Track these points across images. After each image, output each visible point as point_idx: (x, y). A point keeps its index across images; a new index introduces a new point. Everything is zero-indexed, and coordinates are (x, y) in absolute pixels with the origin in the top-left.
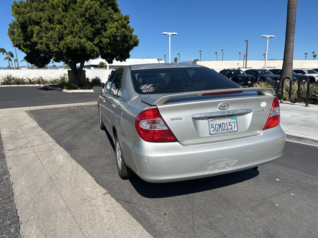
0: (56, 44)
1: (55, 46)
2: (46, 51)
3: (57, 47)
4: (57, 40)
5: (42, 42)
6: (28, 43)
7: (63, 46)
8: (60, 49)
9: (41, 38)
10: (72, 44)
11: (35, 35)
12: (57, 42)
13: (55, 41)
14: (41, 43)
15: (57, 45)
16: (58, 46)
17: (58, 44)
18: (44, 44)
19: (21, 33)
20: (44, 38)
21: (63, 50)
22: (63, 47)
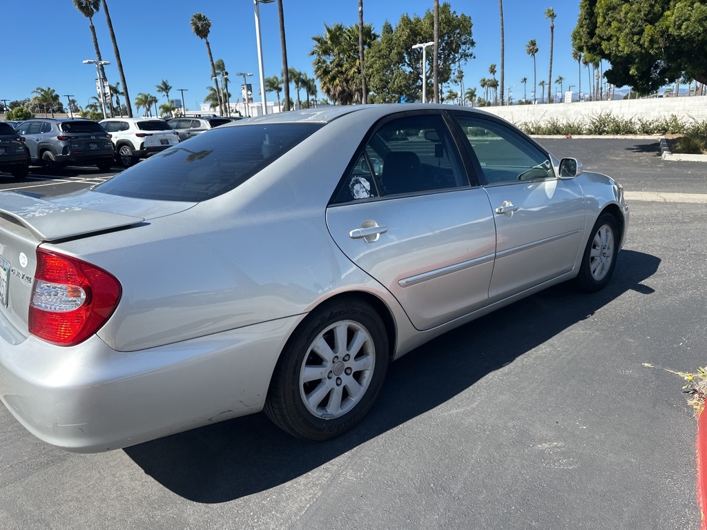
0: (634, 34)
1: (633, 41)
2: (618, 57)
3: (638, 43)
4: (640, 22)
5: (611, 35)
6: (593, 41)
7: (652, 36)
8: (641, 46)
9: (609, 24)
10: (679, 28)
11: (600, 20)
12: (636, 30)
13: (633, 27)
14: (609, 39)
15: (636, 38)
16: (640, 39)
17: (641, 33)
18: (614, 39)
19: (586, 19)
20: (614, 24)
21: (652, 48)
22: (652, 41)
